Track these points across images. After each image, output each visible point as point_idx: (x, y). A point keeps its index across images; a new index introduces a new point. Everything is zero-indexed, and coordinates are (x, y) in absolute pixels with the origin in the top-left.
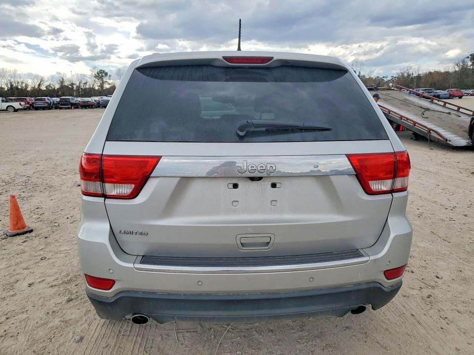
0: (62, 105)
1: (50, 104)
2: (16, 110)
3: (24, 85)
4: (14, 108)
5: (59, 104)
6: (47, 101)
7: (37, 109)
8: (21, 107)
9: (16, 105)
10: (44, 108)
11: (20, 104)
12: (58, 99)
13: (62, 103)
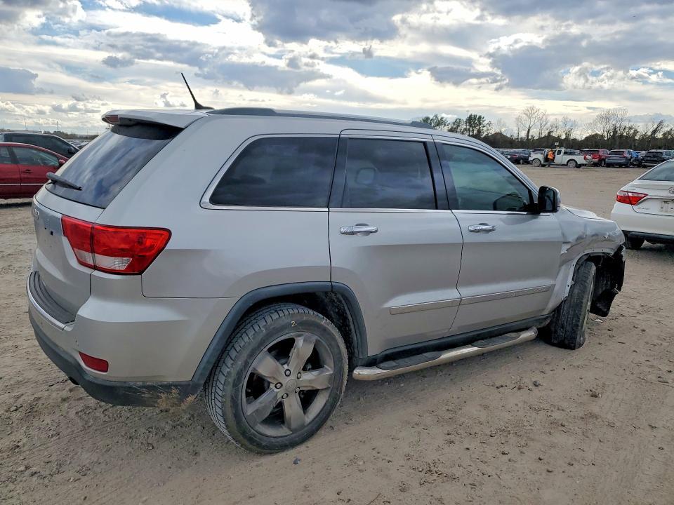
0: (647, 161)
1: (630, 160)
2: (579, 166)
3: (632, 131)
4: (576, 162)
5: (643, 159)
6: (626, 155)
7: (609, 165)
8: (584, 162)
9: (580, 159)
10: (620, 165)
11: (585, 158)
12: (644, 153)
13: (649, 158)
